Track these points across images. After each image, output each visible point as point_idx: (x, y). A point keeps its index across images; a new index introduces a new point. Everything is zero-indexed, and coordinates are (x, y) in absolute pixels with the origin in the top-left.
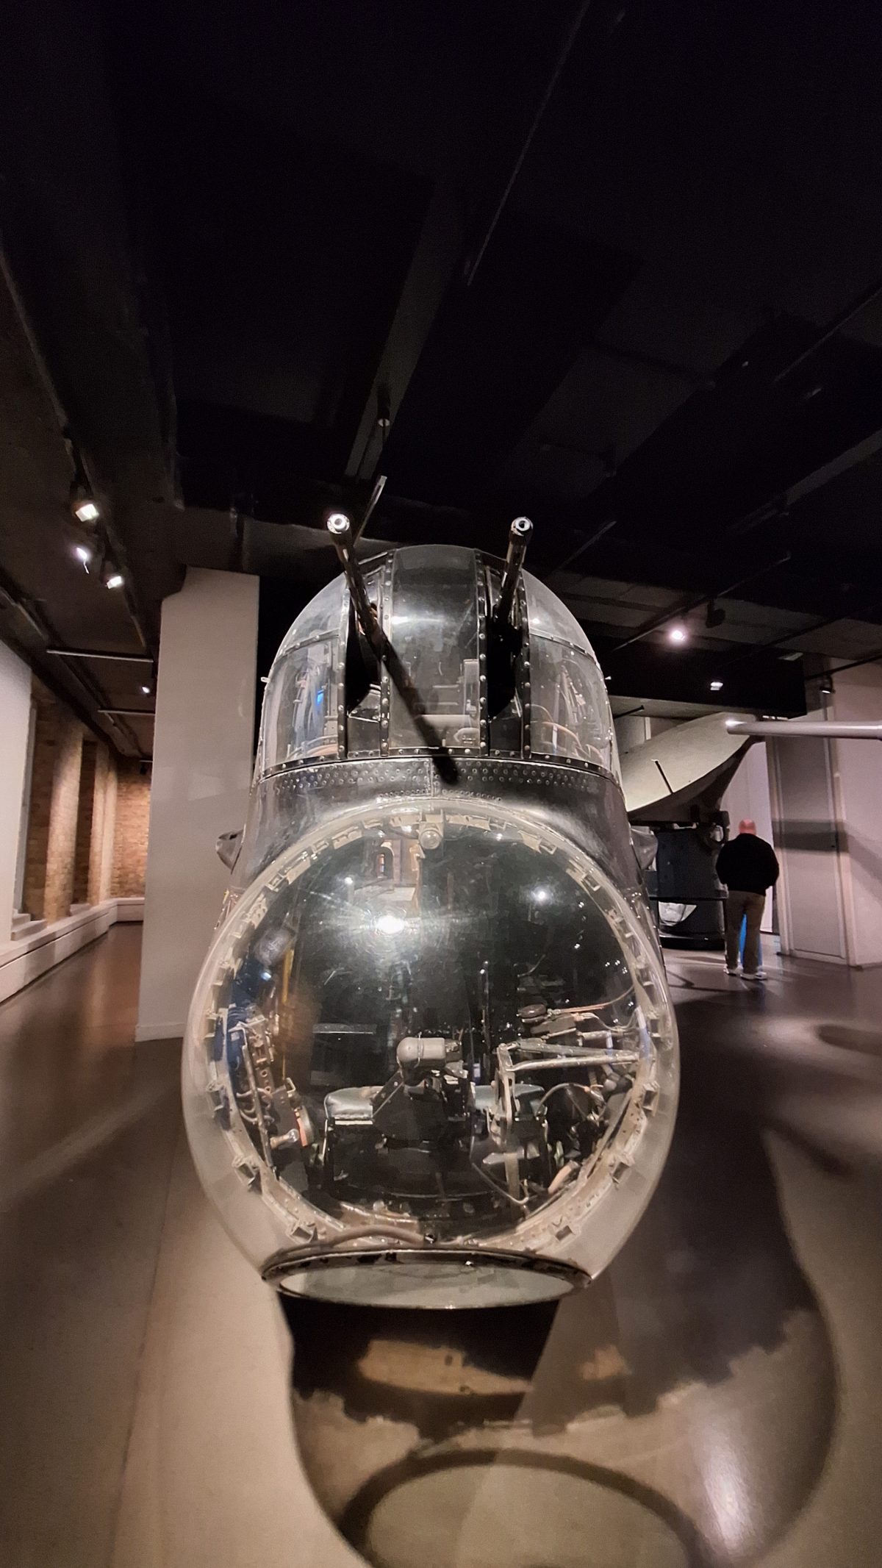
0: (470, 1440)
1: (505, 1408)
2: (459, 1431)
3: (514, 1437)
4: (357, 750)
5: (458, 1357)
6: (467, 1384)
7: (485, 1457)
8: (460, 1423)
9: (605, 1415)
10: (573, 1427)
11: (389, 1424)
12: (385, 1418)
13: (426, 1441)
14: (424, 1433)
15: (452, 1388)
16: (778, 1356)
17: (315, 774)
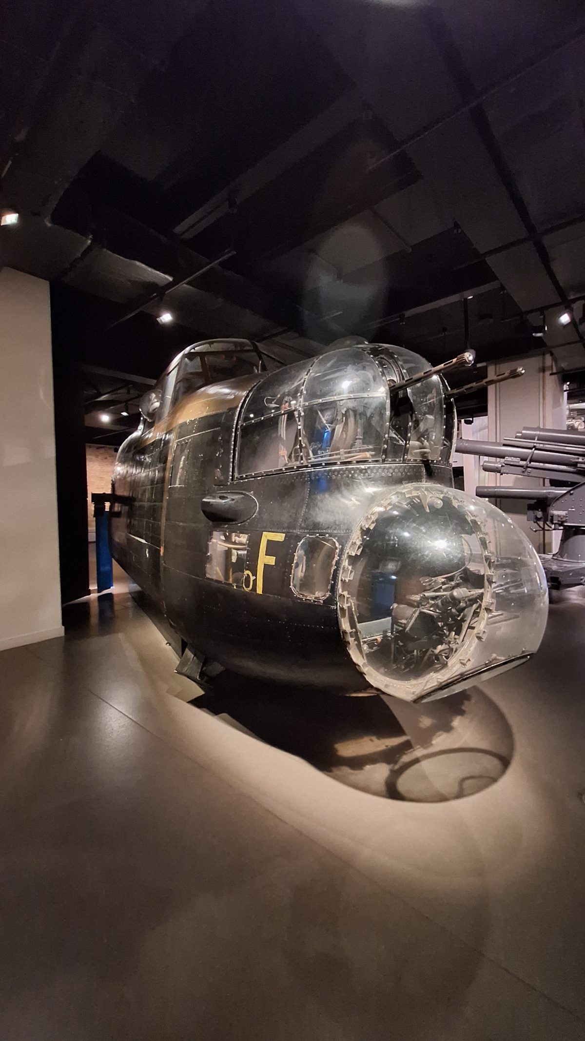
0: (406, 758)
1: (407, 746)
2: (400, 758)
3: (419, 752)
4: (390, 458)
5: (374, 738)
6: (387, 744)
7: (416, 761)
8: (398, 756)
9: (440, 735)
10: (434, 742)
11: (372, 766)
12: (369, 765)
13: (392, 765)
14: (389, 763)
15: (383, 748)
16: (473, 701)
17: (365, 469)
